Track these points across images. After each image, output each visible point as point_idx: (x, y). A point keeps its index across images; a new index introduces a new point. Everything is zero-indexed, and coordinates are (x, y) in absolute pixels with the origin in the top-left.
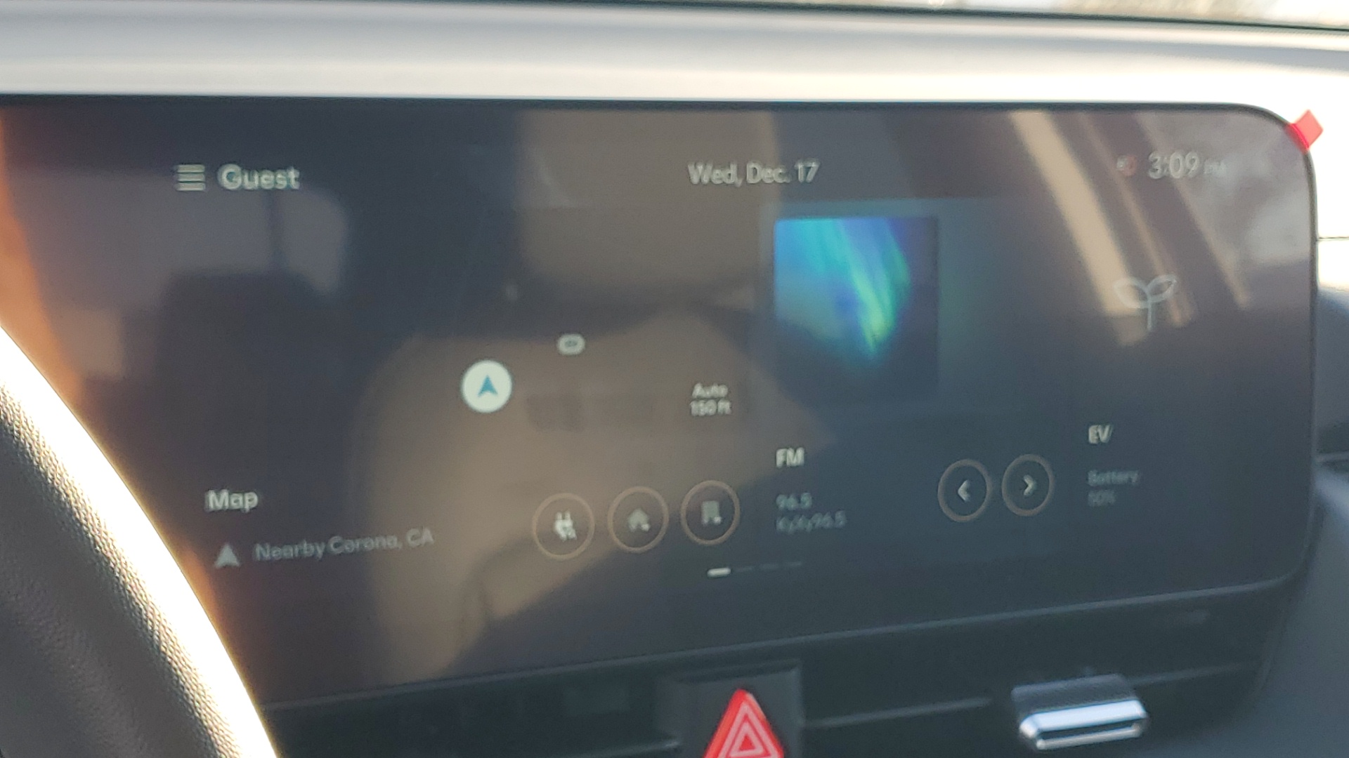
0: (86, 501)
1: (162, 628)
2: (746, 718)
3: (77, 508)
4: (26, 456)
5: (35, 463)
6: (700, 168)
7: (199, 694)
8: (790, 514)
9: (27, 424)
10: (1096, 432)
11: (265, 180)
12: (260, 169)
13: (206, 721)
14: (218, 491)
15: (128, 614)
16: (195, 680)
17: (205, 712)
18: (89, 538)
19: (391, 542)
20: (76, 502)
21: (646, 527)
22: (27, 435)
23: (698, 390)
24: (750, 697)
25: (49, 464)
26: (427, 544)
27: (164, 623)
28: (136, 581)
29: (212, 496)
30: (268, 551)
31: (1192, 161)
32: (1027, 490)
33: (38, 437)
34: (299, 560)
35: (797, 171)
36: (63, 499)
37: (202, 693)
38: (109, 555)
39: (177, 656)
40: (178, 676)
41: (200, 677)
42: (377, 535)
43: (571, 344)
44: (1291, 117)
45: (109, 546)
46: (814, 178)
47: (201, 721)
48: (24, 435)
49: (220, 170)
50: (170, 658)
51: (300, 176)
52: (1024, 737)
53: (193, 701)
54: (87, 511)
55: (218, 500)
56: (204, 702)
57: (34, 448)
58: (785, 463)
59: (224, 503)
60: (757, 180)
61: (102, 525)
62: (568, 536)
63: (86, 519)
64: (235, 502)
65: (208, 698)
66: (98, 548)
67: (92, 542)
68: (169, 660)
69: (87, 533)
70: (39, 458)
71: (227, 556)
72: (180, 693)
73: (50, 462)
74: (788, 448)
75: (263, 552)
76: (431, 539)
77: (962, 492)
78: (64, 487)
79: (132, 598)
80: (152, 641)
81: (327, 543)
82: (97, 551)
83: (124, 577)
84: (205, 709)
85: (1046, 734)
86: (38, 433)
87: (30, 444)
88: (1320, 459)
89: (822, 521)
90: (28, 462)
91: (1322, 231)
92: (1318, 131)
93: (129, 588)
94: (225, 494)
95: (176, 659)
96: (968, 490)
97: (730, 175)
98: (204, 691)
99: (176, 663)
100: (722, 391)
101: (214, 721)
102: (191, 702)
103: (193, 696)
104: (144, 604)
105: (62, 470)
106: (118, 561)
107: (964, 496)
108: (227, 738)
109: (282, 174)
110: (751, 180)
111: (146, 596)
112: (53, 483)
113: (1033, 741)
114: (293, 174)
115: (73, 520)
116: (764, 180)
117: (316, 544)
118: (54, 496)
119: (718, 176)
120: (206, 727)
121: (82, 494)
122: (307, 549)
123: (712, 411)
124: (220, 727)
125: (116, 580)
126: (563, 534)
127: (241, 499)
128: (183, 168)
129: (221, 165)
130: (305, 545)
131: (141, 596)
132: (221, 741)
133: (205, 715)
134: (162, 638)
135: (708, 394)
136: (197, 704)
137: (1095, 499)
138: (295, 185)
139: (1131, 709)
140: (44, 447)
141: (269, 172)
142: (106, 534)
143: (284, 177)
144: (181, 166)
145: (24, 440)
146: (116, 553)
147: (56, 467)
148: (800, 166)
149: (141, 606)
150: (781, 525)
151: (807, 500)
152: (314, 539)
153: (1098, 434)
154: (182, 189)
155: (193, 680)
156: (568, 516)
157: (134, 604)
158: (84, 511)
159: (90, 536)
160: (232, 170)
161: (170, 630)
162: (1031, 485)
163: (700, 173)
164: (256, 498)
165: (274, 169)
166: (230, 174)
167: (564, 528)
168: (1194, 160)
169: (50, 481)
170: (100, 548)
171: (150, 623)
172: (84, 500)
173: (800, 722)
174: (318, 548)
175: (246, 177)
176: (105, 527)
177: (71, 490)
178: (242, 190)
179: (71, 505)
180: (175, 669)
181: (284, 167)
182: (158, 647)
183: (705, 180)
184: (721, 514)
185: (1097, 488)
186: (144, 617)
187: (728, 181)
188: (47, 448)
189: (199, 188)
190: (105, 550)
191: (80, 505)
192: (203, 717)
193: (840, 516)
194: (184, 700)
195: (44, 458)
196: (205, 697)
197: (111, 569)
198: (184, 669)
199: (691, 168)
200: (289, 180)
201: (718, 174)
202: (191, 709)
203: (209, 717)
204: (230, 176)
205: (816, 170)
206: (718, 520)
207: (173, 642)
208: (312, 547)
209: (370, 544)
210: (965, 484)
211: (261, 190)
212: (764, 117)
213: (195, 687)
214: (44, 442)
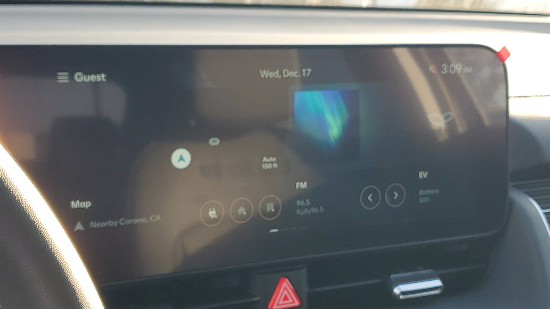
0: (26, 200)
1: (55, 248)
2: (285, 288)
3: (22, 202)
4: (2, 183)
5: (6, 186)
6: (265, 71)
7: (69, 273)
8: (301, 208)
9: (3, 171)
10: (422, 174)
11: (92, 78)
12: (90, 74)
13: (72, 283)
14: (75, 201)
15: (42, 243)
16: (68, 267)
17: (71, 279)
18: (27, 214)
19: (144, 220)
20: (21, 200)
21: (245, 213)
22: (3, 175)
23: (265, 159)
24: (287, 280)
25: (11, 186)
26: (158, 221)
27: (55, 246)
28: (45, 230)
29: (73, 203)
30: (95, 224)
31: (459, 67)
32: (395, 197)
33: (7, 176)
34: (108, 228)
35: (303, 73)
36: (17, 199)
37: (70, 272)
38: (35, 220)
39: (61, 258)
40: (61, 266)
41: (69, 266)
42: (139, 218)
43: (214, 142)
44: (498, 49)
45: (34, 217)
46: (310, 75)
47: (71, 283)
48: (2, 175)
49: (74, 75)
50: (58, 259)
51: (106, 76)
52: (395, 294)
53: (67, 275)
54: (26, 203)
55: (75, 204)
56: (71, 276)
57: (5, 180)
58: (299, 187)
59: (78, 205)
60: (287, 76)
61: (32, 208)
62: (214, 217)
63: (26, 207)
64: (82, 205)
65: (73, 274)
66: (30, 217)
67: (28, 215)
68: (58, 260)
69: (26, 212)
70: (7, 184)
71: (79, 226)
72: (62, 272)
73: (12, 185)
74: (300, 182)
75: (93, 225)
76: (160, 219)
77: (369, 198)
78: (17, 194)
79: (43, 236)
80: (51, 252)
81: (119, 221)
82: (30, 218)
83: (40, 228)
84: (72, 278)
85: (404, 293)
86: (7, 174)
87: (4, 178)
88: (511, 184)
89: (314, 210)
90: (3, 185)
91: (510, 94)
92: (509, 54)
93: (42, 233)
94: (78, 202)
95: (60, 259)
96: (372, 198)
97: (276, 74)
98: (71, 272)
99: (60, 261)
100: (274, 159)
101: (75, 283)
102: (66, 276)
103: (67, 273)
104: (48, 239)
105: (16, 188)
106: (38, 223)
107: (370, 200)
108: (80, 289)
109: (99, 76)
110: (284, 76)
111: (49, 236)
112: (13, 193)
113: (399, 296)
114: (103, 76)
115: (20, 207)
116: (290, 76)
117: (114, 221)
118: (13, 198)
119: (272, 74)
120: (72, 285)
121: (24, 197)
122: (111, 223)
123: (270, 168)
124: (78, 285)
125: (37, 230)
126: (212, 216)
127: (84, 204)
128: (60, 74)
129: (74, 73)
130: (110, 221)
131: (47, 235)
132: (78, 290)
133: (72, 281)
134: (55, 252)
135: (269, 160)
136: (69, 276)
137: (422, 200)
138: (104, 80)
139: (437, 283)
140: (9, 179)
141: (94, 75)
142: (33, 212)
143: (99, 77)
144: (59, 73)
145: (2, 177)
146: (37, 219)
147: (14, 187)
148: (304, 71)
149: (47, 239)
150: (298, 212)
151: (308, 202)
152: (114, 219)
153: (423, 175)
154: (60, 82)
155: (67, 267)
156: (214, 209)
157: (44, 238)
158: (25, 204)
159: (27, 213)
160: (79, 74)
161: (58, 248)
162: (396, 195)
163: (264, 74)
164: (90, 203)
165: (95, 74)
166: (78, 76)
167: (212, 214)
168: (459, 66)
169: (12, 192)
170: (31, 217)
171: (50, 246)
172: (24, 200)
173: (307, 290)
174: (115, 223)
175: (85, 77)
176: (33, 209)
177: (20, 196)
178: (83, 82)
179: (20, 201)
180: (60, 263)
181: (100, 73)
182: (54, 255)
183: (267, 76)
184: (275, 207)
185: (423, 196)
186: (48, 244)
187: (275, 77)
188: (10, 180)
189: (67, 81)
190: (33, 218)
191: (23, 202)
192: (71, 281)
193: (321, 208)
194: (63, 275)
195: (9, 184)
196: (72, 274)
197: (35, 226)
198: (64, 263)
199: (261, 72)
200: (102, 78)
201: (271, 74)
202: (67, 278)
203: (73, 281)
204: (78, 77)
205: (310, 72)
206: (273, 210)
207: (59, 253)
208: (112, 223)
209: (136, 221)
210: (370, 195)
211: (91, 82)
212: (294, 52)
213: (68, 270)
214: (9, 178)
